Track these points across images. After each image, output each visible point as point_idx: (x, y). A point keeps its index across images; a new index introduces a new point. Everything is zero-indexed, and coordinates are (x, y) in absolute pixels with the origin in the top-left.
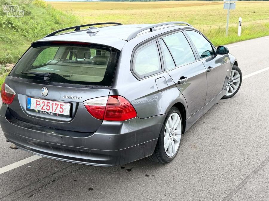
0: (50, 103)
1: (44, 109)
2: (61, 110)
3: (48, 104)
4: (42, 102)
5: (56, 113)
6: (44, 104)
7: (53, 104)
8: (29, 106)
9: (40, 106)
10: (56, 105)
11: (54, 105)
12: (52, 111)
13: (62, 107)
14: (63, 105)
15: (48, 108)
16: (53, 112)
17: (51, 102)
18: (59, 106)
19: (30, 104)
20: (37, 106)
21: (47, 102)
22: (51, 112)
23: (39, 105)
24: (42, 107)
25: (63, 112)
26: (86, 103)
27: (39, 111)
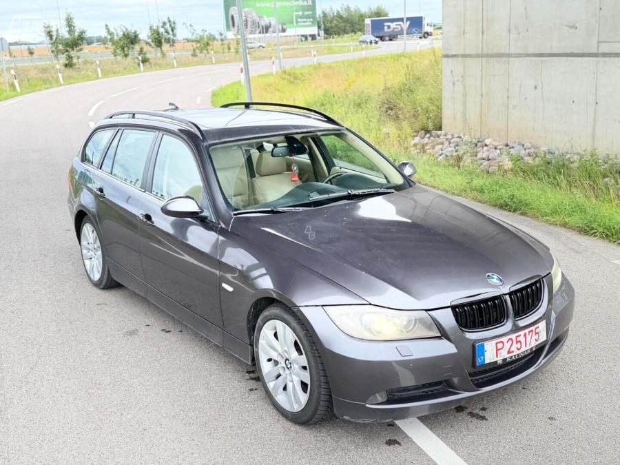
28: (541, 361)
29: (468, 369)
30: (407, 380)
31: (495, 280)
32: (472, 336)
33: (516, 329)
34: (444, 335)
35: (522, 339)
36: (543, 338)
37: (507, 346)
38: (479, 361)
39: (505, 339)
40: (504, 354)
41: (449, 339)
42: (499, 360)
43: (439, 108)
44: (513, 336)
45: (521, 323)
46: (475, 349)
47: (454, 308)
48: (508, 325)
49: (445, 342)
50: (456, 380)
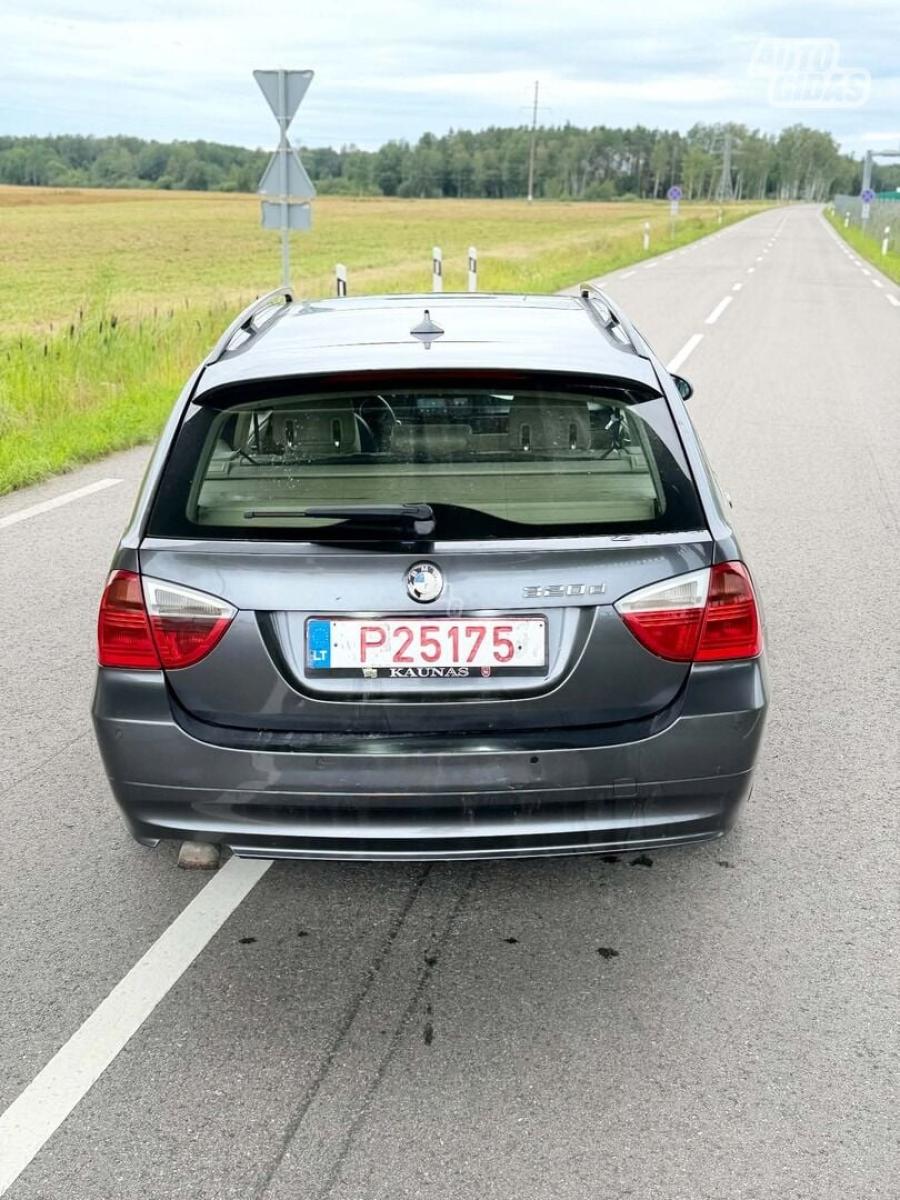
0: (436, 629)
1: (411, 660)
2: (503, 650)
3: (430, 635)
4: (392, 631)
5: (475, 664)
6: (404, 636)
7: (453, 632)
8: (319, 655)
9: (382, 647)
10: (475, 635)
11: (462, 632)
12: (456, 659)
13: (502, 635)
14: (510, 629)
15: (431, 650)
16: (463, 663)
17: (445, 625)
18: (489, 636)
19: (327, 647)
20: (369, 650)
21: (423, 628)
22: (450, 663)
23: (380, 643)
24: (398, 653)
25: (510, 655)
26: (625, 605)
27: (383, 673)
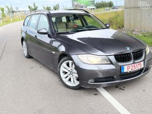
28: (142, 74)
29: (119, 74)
30: (101, 76)
31: (128, 49)
32: (120, 64)
33: (134, 63)
34: (112, 63)
35: (136, 66)
36: (142, 66)
37: (131, 68)
38: (122, 71)
39: (130, 66)
40: (130, 70)
41: (113, 64)
42: (129, 71)
43: (123, 22)
44: (133, 65)
45: (136, 62)
46: (121, 68)
47: (115, 56)
48: (132, 62)
49: (112, 65)
50: (115, 77)
